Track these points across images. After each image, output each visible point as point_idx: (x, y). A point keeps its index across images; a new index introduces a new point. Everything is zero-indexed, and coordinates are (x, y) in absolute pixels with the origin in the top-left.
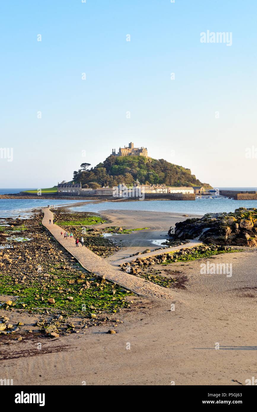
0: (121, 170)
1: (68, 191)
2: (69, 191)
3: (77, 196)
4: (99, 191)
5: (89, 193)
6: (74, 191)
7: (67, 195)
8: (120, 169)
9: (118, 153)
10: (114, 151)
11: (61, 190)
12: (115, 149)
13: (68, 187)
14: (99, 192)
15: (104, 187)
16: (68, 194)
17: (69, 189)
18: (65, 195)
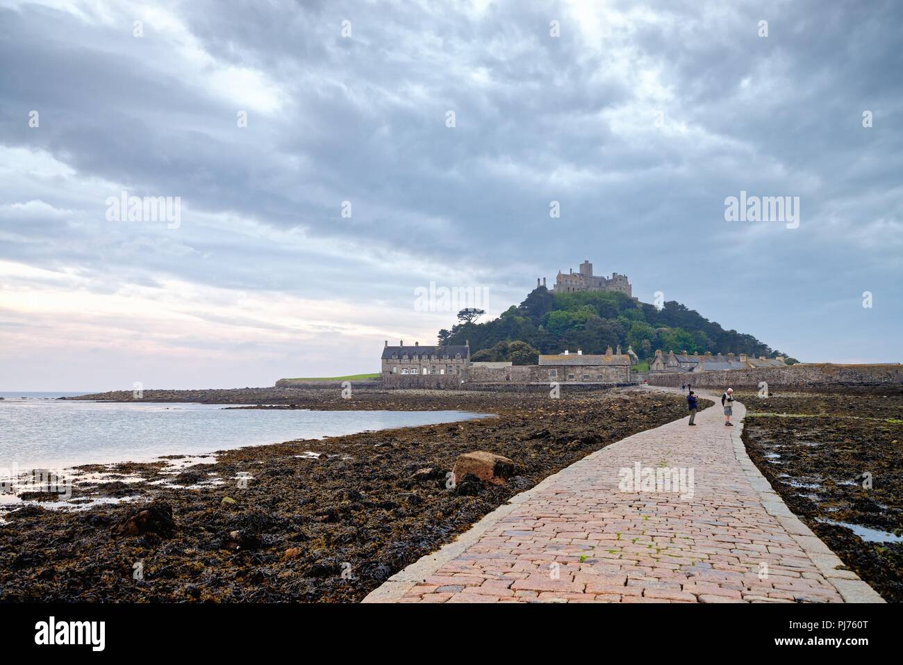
0: (575, 322)
1: (421, 371)
2: (425, 372)
3: (454, 389)
4: (550, 367)
5: (508, 379)
6: (442, 372)
7: (415, 388)
8: (571, 321)
9: (554, 285)
10: (542, 284)
11: (395, 370)
12: (544, 279)
13: (420, 358)
14: (549, 371)
15: (567, 352)
16: (421, 380)
17: (425, 367)
18: (410, 387)
